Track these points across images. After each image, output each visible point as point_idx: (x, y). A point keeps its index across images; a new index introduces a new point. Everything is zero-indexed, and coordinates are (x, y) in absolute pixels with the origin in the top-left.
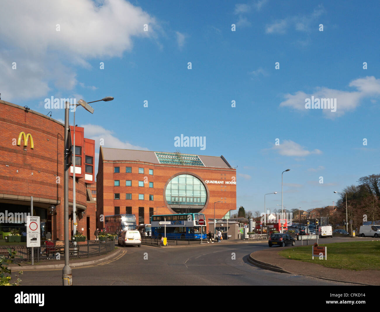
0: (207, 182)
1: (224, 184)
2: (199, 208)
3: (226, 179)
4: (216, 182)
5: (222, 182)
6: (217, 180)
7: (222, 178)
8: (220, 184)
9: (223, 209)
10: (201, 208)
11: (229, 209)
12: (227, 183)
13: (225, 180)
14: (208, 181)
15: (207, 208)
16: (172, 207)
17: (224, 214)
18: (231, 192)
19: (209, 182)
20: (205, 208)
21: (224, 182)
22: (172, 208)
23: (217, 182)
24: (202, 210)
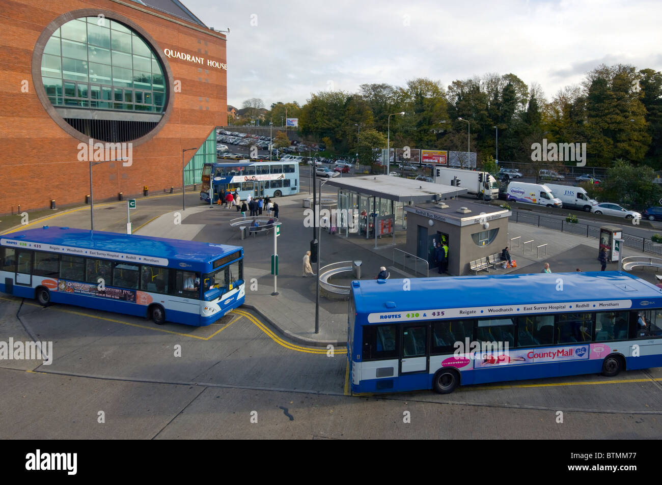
0: (168, 52)
1: (205, 66)
2: (151, 121)
3: (209, 54)
4: (188, 57)
5: (200, 60)
6: (192, 53)
7: (199, 50)
8: (197, 65)
9: (204, 124)
10: (155, 121)
11: (214, 124)
12: (211, 63)
13: (207, 57)
14: (171, 53)
15: (170, 121)
16: (66, 117)
17: (205, 137)
18: (217, 86)
19: (174, 55)
20: (163, 120)
21: (205, 62)
22: (66, 119)
23: (191, 59)
24: (157, 127)
